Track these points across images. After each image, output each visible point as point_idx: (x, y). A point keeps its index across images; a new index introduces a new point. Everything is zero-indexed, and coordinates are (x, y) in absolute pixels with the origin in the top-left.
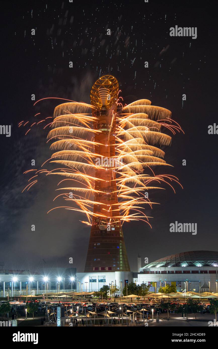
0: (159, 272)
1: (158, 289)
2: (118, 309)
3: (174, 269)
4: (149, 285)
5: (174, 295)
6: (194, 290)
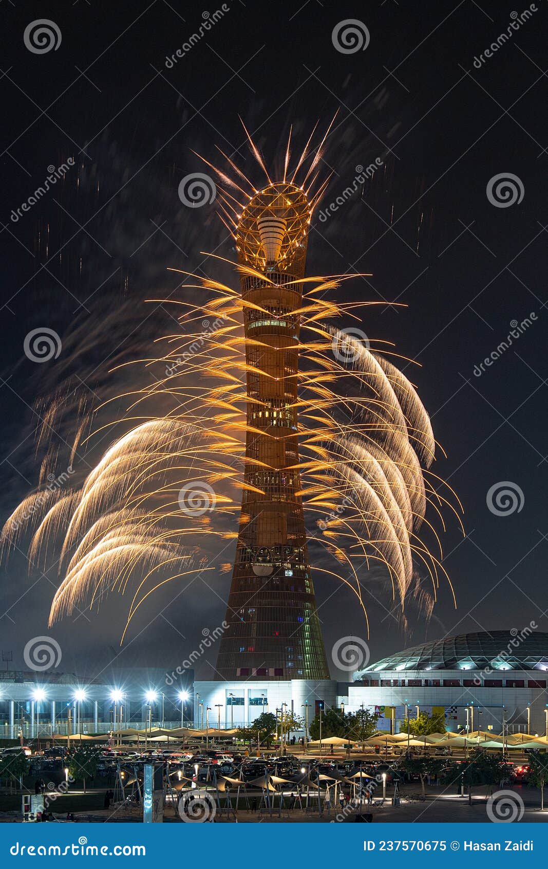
1: (399, 724)
2: (299, 773)
3: (441, 676)
4: (376, 714)
5: (438, 740)
6: (490, 728)
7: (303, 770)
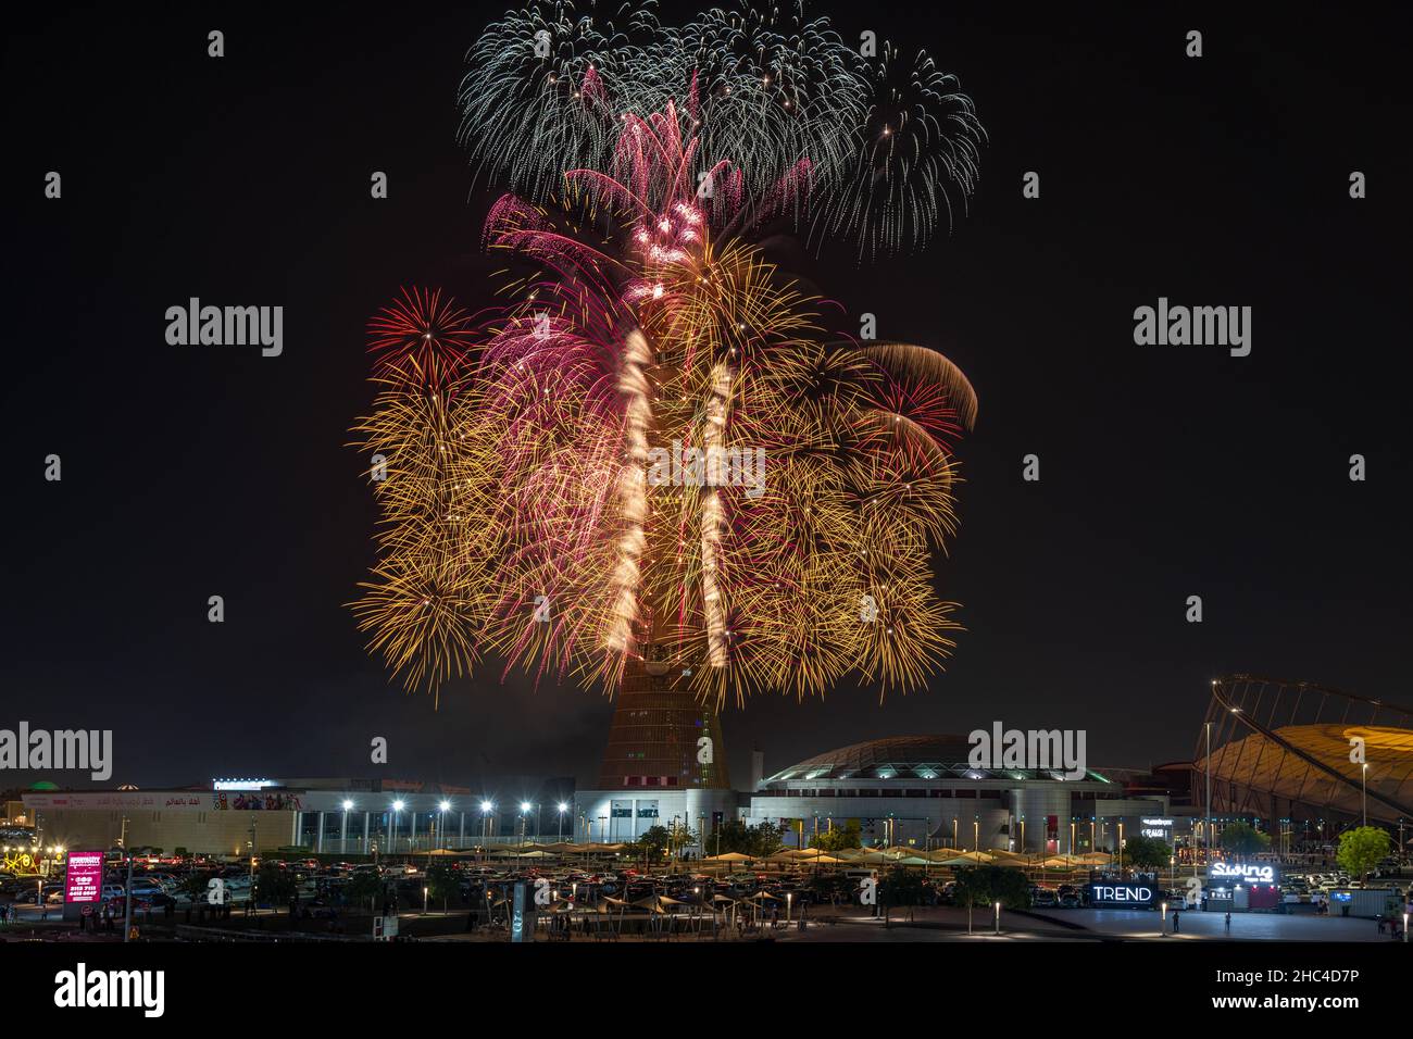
0: (814, 791)
1: (808, 838)
2: (691, 893)
3: (856, 785)
4: (781, 827)
6: (912, 842)
7: (697, 890)
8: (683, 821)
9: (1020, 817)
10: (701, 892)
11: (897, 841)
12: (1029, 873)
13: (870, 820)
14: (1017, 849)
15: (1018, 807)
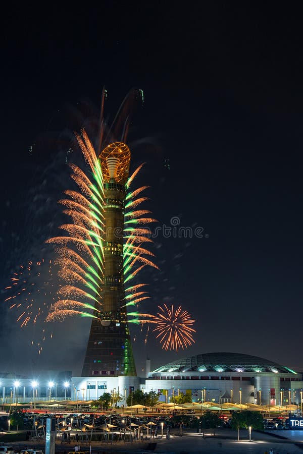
0: (172, 377)
1: (170, 398)
2: (121, 422)
3: (190, 374)
4: (158, 393)
5: (188, 406)
6: (214, 400)
7: (123, 421)
8: (117, 390)
9: (259, 389)
10: (125, 422)
11: (207, 400)
12: (263, 414)
13: (196, 390)
14: (258, 403)
15: (258, 384)
